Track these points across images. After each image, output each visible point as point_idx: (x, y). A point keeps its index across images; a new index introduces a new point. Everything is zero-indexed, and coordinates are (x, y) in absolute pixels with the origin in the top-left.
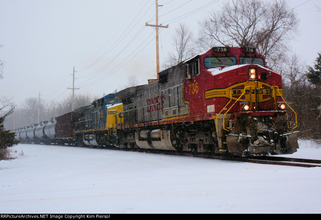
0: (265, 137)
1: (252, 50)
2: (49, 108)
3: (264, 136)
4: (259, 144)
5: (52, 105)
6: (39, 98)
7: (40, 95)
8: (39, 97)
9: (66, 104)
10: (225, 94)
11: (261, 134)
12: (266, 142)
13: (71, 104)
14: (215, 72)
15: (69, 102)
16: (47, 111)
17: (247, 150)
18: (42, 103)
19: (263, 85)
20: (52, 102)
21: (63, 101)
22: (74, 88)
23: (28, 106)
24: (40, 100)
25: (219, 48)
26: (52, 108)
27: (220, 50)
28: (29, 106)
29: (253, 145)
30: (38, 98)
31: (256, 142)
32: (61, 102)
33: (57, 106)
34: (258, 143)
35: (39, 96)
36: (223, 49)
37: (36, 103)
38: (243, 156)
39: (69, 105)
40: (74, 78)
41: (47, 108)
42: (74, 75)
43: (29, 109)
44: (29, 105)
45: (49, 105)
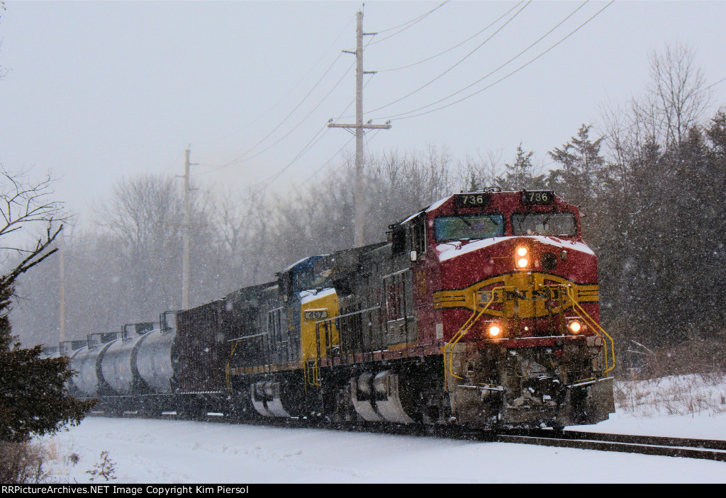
0: (533, 391)
1: (544, 197)
2: (236, 232)
3: (531, 389)
4: (523, 405)
5: (250, 213)
6: (186, 177)
7: (188, 164)
8: (183, 172)
9: (320, 208)
10: (464, 300)
11: (526, 385)
12: (536, 400)
13: (347, 210)
14: (448, 252)
15: (338, 196)
16: (228, 246)
17: (497, 417)
18: (200, 203)
19: (545, 280)
20: (253, 197)
21: (307, 195)
22: (365, 123)
23: (131, 221)
24: (189, 189)
25: (467, 197)
26: (252, 233)
27: (469, 200)
28: (134, 223)
29: (511, 407)
30: (182, 181)
31: (519, 401)
32: (299, 199)
33: (275, 222)
34: (522, 402)
35: (187, 170)
36: (476, 199)
37: (173, 205)
38: (487, 428)
39: (336, 216)
40: (360, 72)
41: (225, 230)
42: (359, 53)
43: (134, 236)
44: (136, 218)
45: (239, 213)
